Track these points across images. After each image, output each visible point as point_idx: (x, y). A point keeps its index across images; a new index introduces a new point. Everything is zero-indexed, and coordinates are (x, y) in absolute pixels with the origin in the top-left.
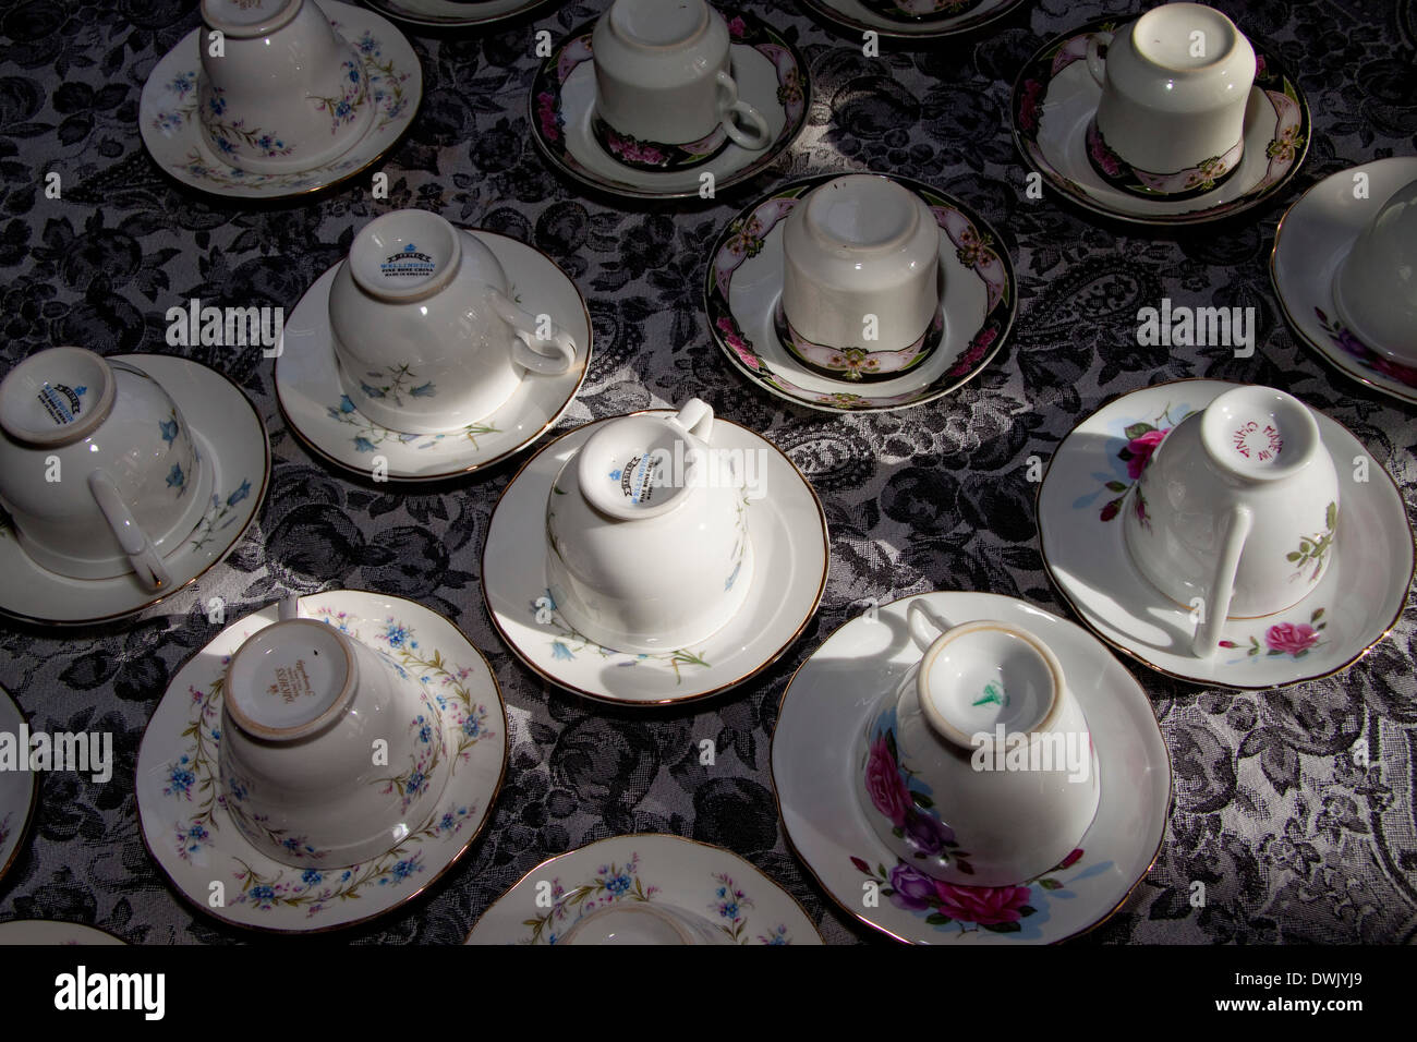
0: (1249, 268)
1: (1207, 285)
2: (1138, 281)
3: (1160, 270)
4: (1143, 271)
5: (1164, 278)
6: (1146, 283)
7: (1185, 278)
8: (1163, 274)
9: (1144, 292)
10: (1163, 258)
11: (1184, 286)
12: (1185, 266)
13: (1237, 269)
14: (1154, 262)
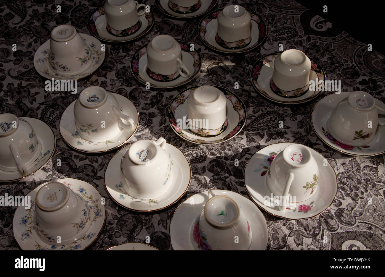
0: (307, 116)
1: (296, 120)
2: (279, 118)
3: (285, 115)
4: (281, 115)
6: (281, 118)
7: (291, 117)
8: (286, 116)
10: (286, 112)
11: (290, 120)
12: (291, 115)
13: (304, 116)
14: (284, 113)
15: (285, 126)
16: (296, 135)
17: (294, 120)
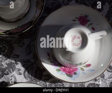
0: (34, 38)
1: (24, 45)
2: (8, 46)
3: (13, 42)
4: (9, 42)
5: (14, 44)
6: (10, 46)
7: (19, 43)
8: (14, 43)
9: (9, 49)
10: (13, 38)
11: (19, 46)
12: (19, 39)
13: (31, 39)
14: (12, 39)
15: (15, 54)
16: (26, 64)
17: (22, 45)
